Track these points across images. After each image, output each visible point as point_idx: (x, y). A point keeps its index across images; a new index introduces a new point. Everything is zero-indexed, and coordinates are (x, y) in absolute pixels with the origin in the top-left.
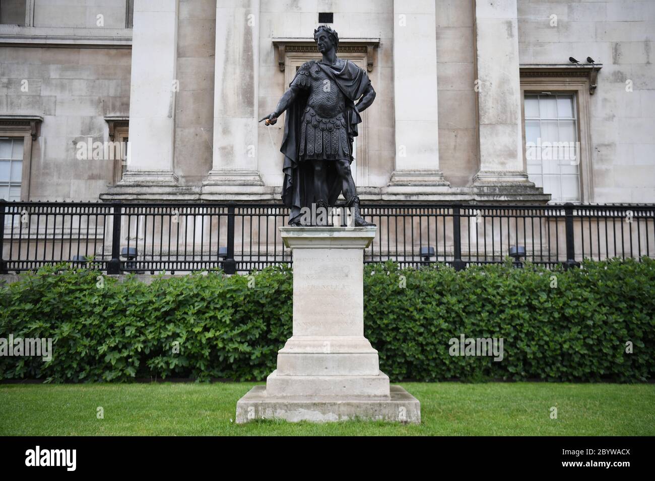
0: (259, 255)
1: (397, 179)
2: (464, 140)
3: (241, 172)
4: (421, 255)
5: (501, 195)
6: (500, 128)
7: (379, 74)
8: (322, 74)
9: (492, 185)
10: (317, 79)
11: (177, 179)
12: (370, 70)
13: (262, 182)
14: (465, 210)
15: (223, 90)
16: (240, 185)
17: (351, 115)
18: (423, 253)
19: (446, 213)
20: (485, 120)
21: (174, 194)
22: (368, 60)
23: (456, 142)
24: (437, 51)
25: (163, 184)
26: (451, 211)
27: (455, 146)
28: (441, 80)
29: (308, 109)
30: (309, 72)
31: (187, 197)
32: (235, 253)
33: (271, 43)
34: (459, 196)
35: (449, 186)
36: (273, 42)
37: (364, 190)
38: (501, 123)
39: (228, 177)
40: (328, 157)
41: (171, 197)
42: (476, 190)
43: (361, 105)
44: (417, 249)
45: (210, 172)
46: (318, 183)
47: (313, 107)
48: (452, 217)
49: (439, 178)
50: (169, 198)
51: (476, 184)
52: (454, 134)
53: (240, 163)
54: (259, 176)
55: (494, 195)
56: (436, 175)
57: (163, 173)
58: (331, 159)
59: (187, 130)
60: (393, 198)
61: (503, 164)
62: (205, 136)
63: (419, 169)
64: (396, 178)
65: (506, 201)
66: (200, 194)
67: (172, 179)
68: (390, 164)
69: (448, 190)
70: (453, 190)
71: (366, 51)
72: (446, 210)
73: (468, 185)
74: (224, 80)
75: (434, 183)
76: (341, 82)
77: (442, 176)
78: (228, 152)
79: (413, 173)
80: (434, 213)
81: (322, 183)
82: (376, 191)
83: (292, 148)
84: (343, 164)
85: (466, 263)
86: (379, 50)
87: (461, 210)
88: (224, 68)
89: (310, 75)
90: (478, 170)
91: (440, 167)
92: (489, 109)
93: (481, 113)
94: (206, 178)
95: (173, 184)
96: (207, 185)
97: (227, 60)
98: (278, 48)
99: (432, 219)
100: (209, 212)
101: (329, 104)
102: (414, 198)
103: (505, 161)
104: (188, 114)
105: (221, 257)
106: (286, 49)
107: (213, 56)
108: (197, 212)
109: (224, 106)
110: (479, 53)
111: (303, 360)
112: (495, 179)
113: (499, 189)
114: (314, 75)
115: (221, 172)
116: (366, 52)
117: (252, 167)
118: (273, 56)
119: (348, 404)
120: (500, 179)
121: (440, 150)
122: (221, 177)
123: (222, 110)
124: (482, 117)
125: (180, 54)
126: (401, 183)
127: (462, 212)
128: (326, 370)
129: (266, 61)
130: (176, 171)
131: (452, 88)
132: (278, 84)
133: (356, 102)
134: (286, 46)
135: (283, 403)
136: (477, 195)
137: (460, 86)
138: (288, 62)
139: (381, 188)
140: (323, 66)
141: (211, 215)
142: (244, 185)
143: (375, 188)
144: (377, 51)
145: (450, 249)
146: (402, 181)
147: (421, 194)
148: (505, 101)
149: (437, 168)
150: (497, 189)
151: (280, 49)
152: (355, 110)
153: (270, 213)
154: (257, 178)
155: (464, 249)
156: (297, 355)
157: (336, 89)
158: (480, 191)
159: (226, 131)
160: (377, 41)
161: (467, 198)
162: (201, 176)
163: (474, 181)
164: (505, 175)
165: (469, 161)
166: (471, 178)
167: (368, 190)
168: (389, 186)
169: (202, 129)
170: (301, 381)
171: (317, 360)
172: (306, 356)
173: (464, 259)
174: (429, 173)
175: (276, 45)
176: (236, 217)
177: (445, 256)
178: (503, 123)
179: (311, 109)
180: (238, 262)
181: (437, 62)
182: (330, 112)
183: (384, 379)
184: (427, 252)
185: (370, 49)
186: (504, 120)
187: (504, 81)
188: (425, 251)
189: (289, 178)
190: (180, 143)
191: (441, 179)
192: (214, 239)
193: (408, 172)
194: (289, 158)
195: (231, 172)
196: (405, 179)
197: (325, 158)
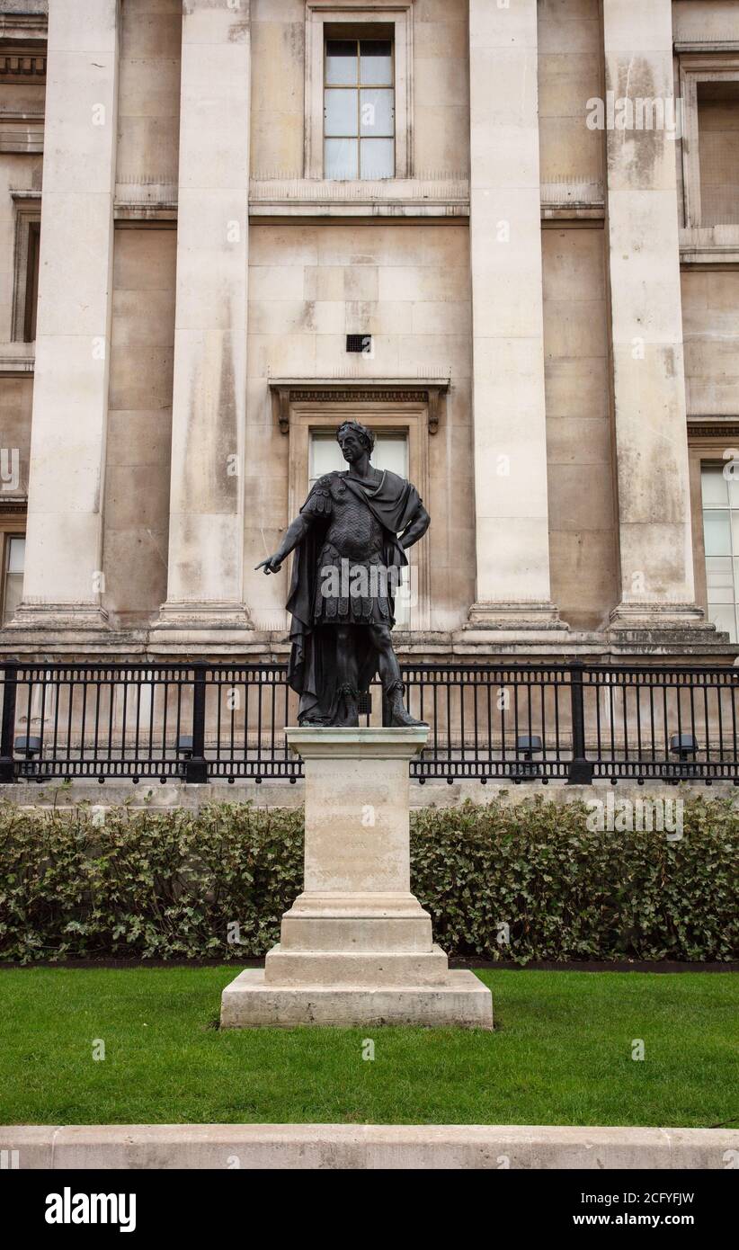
0: (246, 749)
1: (479, 617)
2: (594, 551)
3: (214, 606)
4: (518, 750)
5: (656, 646)
6: (655, 530)
7: (449, 439)
8: (348, 496)
9: (642, 628)
10: (341, 503)
11: (106, 618)
12: (433, 431)
13: (251, 623)
14: (591, 674)
15: (185, 467)
16: (213, 628)
17: (392, 554)
18: (520, 746)
19: (559, 679)
20: (630, 516)
21: (104, 644)
22: (430, 414)
23: (580, 552)
24: (547, 398)
25: (84, 627)
26: (568, 677)
27: (579, 560)
28: (553, 448)
29: (328, 547)
30: (330, 491)
31: (124, 650)
32: (206, 745)
33: (266, 386)
34: (584, 647)
35: (567, 629)
36: (270, 385)
37: (422, 637)
38: (656, 521)
39: (194, 615)
40: (356, 621)
41: (97, 650)
42: (613, 637)
43: (407, 539)
44: (510, 738)
45: (163, 606)
46: (342, 658)
47: (335, 545)
48: (569, 687)
49: (551, 615)
50: (93, 651)
51: (615, 626)
52: (576, 539)
53: (214, 589)
54: (246, 612)
55: (644, 646)
56: (545, 610)
57: (84, 608)
58: (362, 623)
59: (123, 534)
60: (473, 650)
61: (660, 591)
62: (155, 543)
63: (516, 600)
64: (477, 615)
65: (664, 655)
66: (147, 645)
67: (99, 619)
68: (467, 591)
69: (566, 637)
70: (574, 636)
71: (426, 400)
72: (559, 674)
73: (601, 627)
74: (188, 451)
75: (542, 624)
76: (378, 508)
77: (554, 612)
78: (192, 573)
79: (506, 607)
80: (539, 680)
81: (349, 657)
82: (444, 638)
83: (304, 605)
84: (379, 631)
85: (593, 764)
86: (449, 398)
87: (584, 674)
88: (189, 430)
89: (331, 495)
90: (618, 601)
91: (551, 596)
92: (635, 497)
93: (623, 504)
94: (155, 614)
95: (100, 626)
96: (157, 628)
97: (192, 416)
98: (278, 394)
99: (536, 689)
100: (163, 678)
101: (358, 540)
102: (508, 650)
103: (665, 586)
104: (125, 507)
105: (183, 752)
106: (291, 397)
107: (168, 407)
108: (143, 678)
109: (187, 494)
110: (617, 402)
111: (320, 928)
112: (646, 618)
113: (653, 635)
114: (337, 496)
115: (180, 606)
116: (428, 401)
117: (235, 597)
118: (268, 409)
119: (387, 995)
120: (655, 616)
121: (552, 566)
122: (181, 614)
123: (182, 501)
124: (624, 512)
125: (113, 404)
126: (485, 624)
127: (586, 678)
128: (353, 943)
129: (258, 417)
130: (105, 603)
131: (572, 462)
132: (278, 456)
133: (399, 535)
134: (292, 392)
135: (289, 993)
136: (616, 645)
137: (587, 458)
138: (294, 417)
139: (451, 634)
140: (350, 483)
141: (166, 683)
142: (220, 628)
143: (442, 633)
144: (445, 399)
145: (566, 737)
146: (487, 621)
147: (520, 644)
148: (663, 483)
149: (548, 599)
150: (650, 636)
151: (281, 396)
152: (397, 546)
153: (264, 679)
154: (243, 616)
155: (590, 738)
156: (310, 920)
157: (369, 518)
158: (621, 639)
159: (188, 537)
160: (445, 382)
161: (598, 650)
162: (147, 612)
163: (611, 620)
164: (663, 610)
165: (602, 586)
166: (606, 615)
167: (430, 637)
168: (465, 629)
169: (149, 531)
170: (316, 960)
171: (341, 930)
172: (323, 923)
173: (590, 757)
174: (534, 608)
175: (274, 390)
176: (207, 686)
177: (558, 750)
178: (660, 520)
179: (332, 547)
180: (212, 763)
181: (547, 417)
182: (361, 552)
183: (440, 958)
184: (528, 745)
185: (433, 396)
186: (661, 517)
187: (661, 450)
188: (524, 743)
189: (299, 650)
190: (110, 555)
191: (554, 617)
192: (172, 721)
193: (498, 606)
194: (299, 621)
195: (199, 605)
196: (493, 618)
197: (353, 621)
